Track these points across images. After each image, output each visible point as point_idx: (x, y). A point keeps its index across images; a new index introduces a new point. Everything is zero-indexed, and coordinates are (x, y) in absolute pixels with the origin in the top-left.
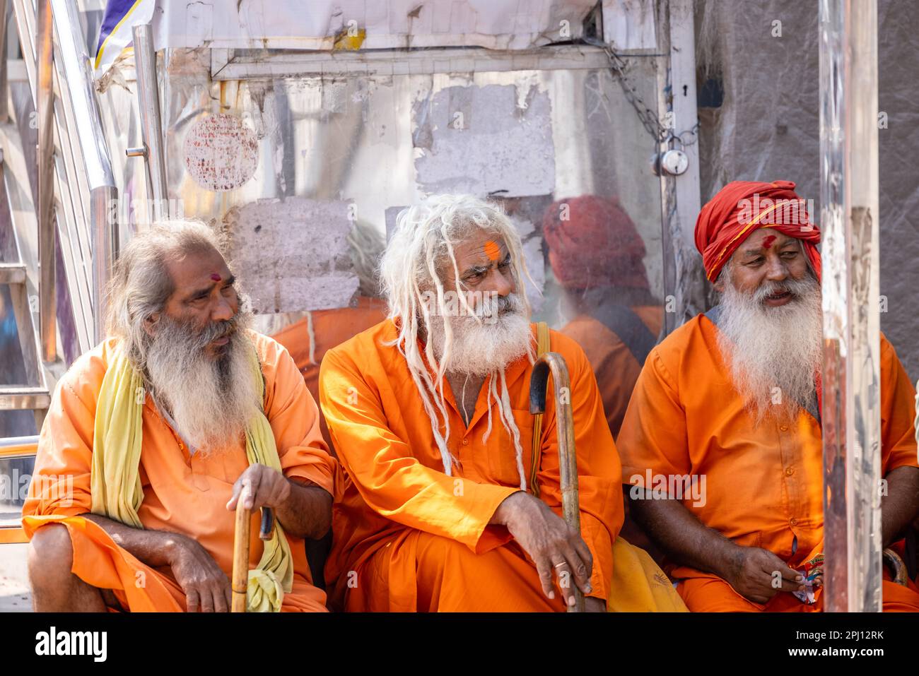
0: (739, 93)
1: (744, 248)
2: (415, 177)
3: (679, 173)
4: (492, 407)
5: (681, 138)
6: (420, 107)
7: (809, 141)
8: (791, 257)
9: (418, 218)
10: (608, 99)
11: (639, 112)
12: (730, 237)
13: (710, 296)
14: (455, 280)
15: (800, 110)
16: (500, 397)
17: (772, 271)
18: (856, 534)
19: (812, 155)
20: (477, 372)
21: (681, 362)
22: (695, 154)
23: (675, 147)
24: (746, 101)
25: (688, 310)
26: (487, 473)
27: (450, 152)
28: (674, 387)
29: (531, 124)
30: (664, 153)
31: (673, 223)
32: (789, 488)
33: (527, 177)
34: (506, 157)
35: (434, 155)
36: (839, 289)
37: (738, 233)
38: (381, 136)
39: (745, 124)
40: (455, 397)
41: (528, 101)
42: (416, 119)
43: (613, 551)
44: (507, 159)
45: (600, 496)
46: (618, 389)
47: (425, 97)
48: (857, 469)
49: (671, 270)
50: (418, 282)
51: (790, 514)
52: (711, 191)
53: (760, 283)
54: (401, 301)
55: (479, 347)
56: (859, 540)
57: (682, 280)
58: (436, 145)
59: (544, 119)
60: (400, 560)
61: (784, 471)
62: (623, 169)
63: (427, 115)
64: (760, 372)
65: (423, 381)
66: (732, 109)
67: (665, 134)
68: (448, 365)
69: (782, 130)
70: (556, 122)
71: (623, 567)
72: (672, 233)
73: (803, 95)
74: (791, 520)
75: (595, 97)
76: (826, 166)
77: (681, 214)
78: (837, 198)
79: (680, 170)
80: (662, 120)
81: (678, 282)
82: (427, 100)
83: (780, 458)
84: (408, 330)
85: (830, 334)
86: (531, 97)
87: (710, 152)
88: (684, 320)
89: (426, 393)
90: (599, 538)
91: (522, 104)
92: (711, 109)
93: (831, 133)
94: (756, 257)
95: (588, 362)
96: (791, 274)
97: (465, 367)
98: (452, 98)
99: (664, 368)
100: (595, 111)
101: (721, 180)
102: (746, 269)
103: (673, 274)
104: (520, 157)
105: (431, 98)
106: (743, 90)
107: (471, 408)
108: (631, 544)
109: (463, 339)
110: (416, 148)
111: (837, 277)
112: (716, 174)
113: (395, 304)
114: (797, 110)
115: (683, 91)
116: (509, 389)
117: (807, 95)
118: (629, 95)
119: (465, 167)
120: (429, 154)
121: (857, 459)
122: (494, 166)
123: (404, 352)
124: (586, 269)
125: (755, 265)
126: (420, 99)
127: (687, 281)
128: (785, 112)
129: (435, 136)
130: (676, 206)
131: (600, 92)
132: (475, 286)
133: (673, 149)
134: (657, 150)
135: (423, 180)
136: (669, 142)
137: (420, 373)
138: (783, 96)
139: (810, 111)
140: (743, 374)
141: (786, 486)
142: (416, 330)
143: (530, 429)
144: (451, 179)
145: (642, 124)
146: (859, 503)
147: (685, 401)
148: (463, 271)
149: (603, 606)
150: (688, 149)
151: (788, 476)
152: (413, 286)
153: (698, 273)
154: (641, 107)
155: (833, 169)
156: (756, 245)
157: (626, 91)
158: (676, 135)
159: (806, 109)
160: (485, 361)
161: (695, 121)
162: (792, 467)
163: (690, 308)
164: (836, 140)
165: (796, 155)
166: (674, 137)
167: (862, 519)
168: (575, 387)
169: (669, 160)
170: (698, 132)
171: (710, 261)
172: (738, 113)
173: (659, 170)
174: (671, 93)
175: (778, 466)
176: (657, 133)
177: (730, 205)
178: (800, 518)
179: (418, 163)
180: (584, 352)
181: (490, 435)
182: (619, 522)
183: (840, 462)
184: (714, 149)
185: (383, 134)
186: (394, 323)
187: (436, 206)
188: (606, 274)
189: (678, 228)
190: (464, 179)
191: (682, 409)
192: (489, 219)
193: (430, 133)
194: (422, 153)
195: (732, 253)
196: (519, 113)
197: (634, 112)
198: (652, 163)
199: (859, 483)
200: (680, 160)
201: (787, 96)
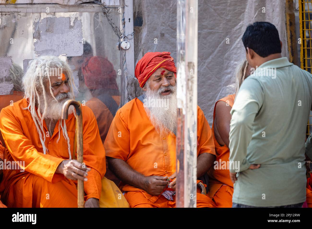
0: (148, 22)
1: (154, 75)
2: (34, 49)
3: (127, 49)
4: (60, 130)
5: (128, 37)
6: (36, 24)
7: (172, 39)
8: (170, 78)
9: (37, 63)
10: (102, 23)
11: (113, 27)
12: (149, 71)
13: (137, 93)
14: (49, 86)
15: (169, 28)
16: (63, 127)
17: (164, 83)
18: (188, 177)
19: (173, 44)
20: (55, 119)
21: (129, 114)
22: (132, 43)
23: (126, 40)
24: (150, 25)
25: (129, 97)
26: (58, 154)
27: (46, 40)
28: (126, 123)
29: (75, 31)
30: (122, 42)
31: (125, 67)
32: (165, 160)
33: (73, 50)
34: (66, 42)
35: (41, 41)
36: (183, 90)
37: (152, 69)
38: (22, 34)
39: (150, 33)
40: (47, 127)
41: (74, 23)
42: (34, 29)
43: (102, 182)
44: (67, 43)
45: (97, 163)
46: (105, 125)
47: (38, 21)
48: (188, 154)
49: (123, 83)
50: (36, 86)
51: (165, 169)
52: (138, 56)
53: (160, 87)
54: (30, 93)
55: (56, 110)
56: (189, 179)
57: (127, 87)
58: (41, 38)
59: (79, 29)
60: (27, 184)
61: (164, 154)
62: (107, 47)
63: (39, 27)
64: (160, 118)
65: (37, 121)
66: (146, 27)
67: (122, 36)
68: (45, 116)
69: (162, 35)
70: (84, 31)
71: (105, 188)
72: (124, 70)
73: (170, 23)
74: (166, 171)
75: (98, 22)
76: (179, 48)
77: (127, 64)
78: (183, 59)
79: (127, 48)
80: (121, 31)
81: (126, 88)
82: (38, 22)
83: (162, 149)
84: (32, 103)
85: (179, 106)
86: (75, 21)
87: (138, 42)
88: (128, 101)
89: (37, 125)
90: (97, 177)
91: (72, 24)
92: (139, 27)
93: (181, 36)
94: (158, 78)
95: (94, 116)
96: (171, 84)
97: (51, 117)
98: (47, 21)
99: (122, 116)
100: (98, 27)
101: (142, 52)
102: (155, 82)
103: (124, 85)
104: (71, 43)
105: (40, 22)
106: (149, 21)
107: (52, 131)
108: (108, 179)
109: (51, 107)
110: (34, 39)
111: (182, 86)
112: (140, 50)
113: (27, 94)
114: (168, 28)
115: (129, 20)
116: (66, 124)
117: (171, 23)
118: (109, 21)
119: (52, 46)
120: (39, 41)
121: (188, 151)
122: (62, 46)
123: (30, 111)
124: (94, 82)
125: (158, 81)
126: (36, 21)
127: (129, 87)
128: (164, 29)
129: (41, 35)
130: (125, 61)
131: (100, 20)
132: (56, 89)
133: (125, 41)
134: (119, 41)
135: (37, 50)
136: (123, 38)
137: (36, 118)
138: (163, 23)
139: (172, 28)
140: (154, 119)
141: (164, 160)
142: (35, 103)
143: (73, 138)
144: (47, 50)
145: (114, 32)
146: (189, 166)
147: (130, 128)
148: (53, 83)
149: (98, 201)
150: (130, 41)
151: (165, 156)
152: (34, 87)
153: (133, 85)
154: (114, 26)
155: (181, 49)
156: (159, 74)
157: (109, 20)
158: (126, 36)
159: (171, 28)
160: (58, 115)
161: (133, 31)
162: (167, 153)
163: (130, 97)
164: (183, 39)
165: (167, 44)
166: (125, 37)
167: (190, 171)
168: (89, 124)
169: (123, 45)
170: (134, 35)
171: (141, 80)
172: (148, 29)
173: (120, 48)
174: (125, 21)
175: (162, 152)
176: (119, 35)
177: (149, 60)
178: (169, 171)
179: (35, 44)
180: (93, 112)
181: (60, 140)
182: (104, 172)
183: (182, 151)
184: (139, 41)
185: (23, 34)
186: (27, 100)
187: (44, 60)
188: (101, 84)
189: (126, 68)
190: (51, 50)
191: (129, 130)
192: (62, 65)
193: (39, 34)
194: (36, 40)
195: (150, 77)
196: (71, 27)
197: (112, 27)
198: (117, 46)
199: (189, 159)
200: (127, 45)
201: (164, 23)
